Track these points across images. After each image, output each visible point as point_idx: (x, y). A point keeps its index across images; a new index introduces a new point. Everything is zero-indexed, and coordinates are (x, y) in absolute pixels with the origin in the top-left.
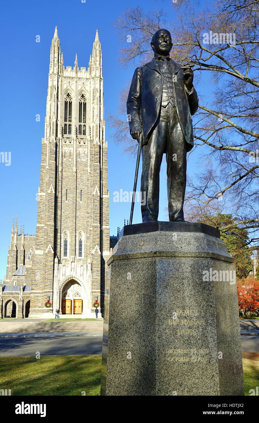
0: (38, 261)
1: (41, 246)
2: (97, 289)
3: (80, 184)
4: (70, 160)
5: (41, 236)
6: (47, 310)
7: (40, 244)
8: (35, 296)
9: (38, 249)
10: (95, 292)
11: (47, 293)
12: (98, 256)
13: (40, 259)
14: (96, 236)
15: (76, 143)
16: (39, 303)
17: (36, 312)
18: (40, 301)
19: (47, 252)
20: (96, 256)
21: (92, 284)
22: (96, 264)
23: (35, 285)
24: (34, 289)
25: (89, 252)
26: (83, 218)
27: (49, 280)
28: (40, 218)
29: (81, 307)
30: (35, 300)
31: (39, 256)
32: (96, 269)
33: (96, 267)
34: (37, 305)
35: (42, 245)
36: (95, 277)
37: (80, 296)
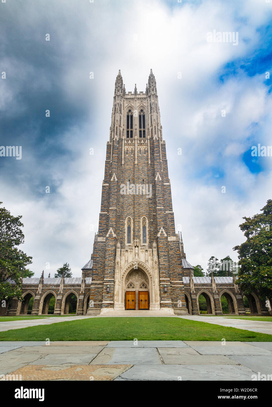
0: (100, 248)
1: (103, 233)
2: (166, 278)
3: (141, 175)
4: (132, 155)
5: (104, 223)
6: (107, 304)
7: (102, 231)
8: (95, 287)
9: (100, 236)
10: (164, 280)
11: (107, 282)
12: (164, 239)
13: (102, 246)
14: (160, 219)
15: (137, 142)
16: (99, 296)
17: (96, 307)
18: (101, 293)
19: (108, 236)
20: (162, 239)
21: (159, 272)
22: (162, 248)
23: (96, 274)
24: (94, 280)
25: (154, 237)
26: (146, 204)
27: (110, 267)
28: (103, 206)
29: (147, 301)
30: (95, 293)
31: (101, 243)
32: (163, 253)
33: (163, 252)
34: (97, 298)
35: (105, 232)
36: (162, 263)
37: (146, 287)
